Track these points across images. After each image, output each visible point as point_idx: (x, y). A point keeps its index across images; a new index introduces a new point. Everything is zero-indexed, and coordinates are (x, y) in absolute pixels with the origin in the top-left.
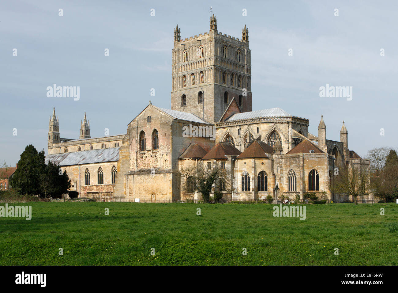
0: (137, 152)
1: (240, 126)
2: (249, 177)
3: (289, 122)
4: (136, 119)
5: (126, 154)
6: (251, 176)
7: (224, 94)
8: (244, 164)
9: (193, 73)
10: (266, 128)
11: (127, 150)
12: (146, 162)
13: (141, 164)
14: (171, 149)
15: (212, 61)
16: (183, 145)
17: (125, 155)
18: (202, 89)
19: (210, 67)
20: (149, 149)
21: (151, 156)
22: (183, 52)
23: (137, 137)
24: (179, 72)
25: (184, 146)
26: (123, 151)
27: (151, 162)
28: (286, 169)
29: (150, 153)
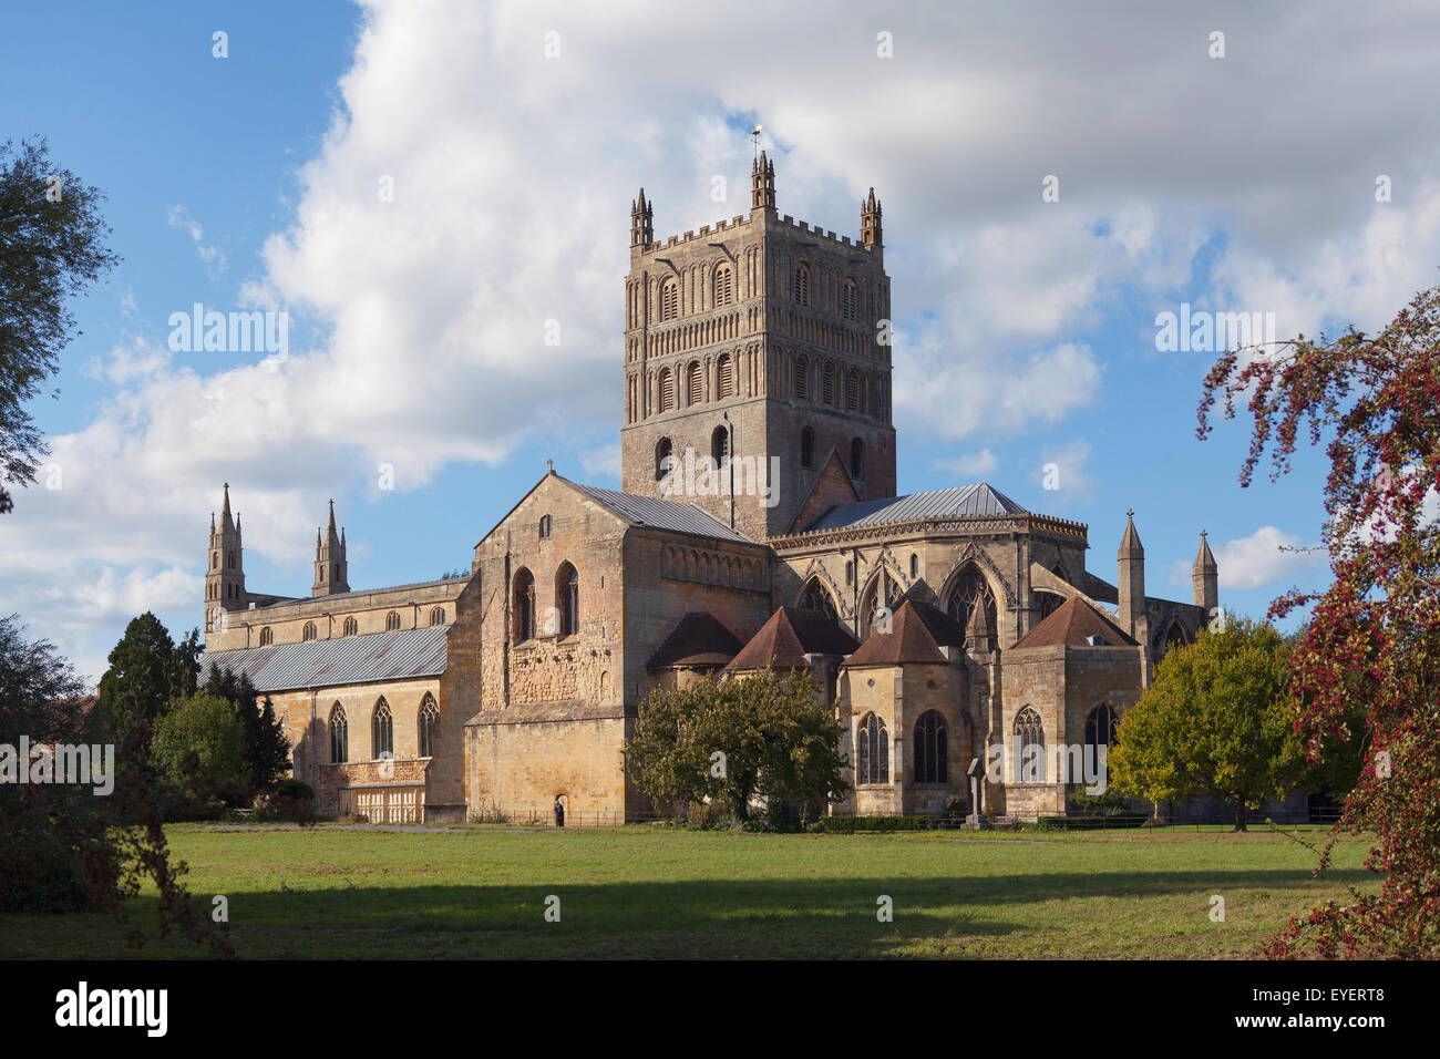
0: (506, 644)
1: (855, 549)
2: (884, 732)
3: (1021, 535)
4: (505, 526)
5: (469, 652)
6: (891, 729)
7: (799, 433)
8: (868, 687)
9: (696, 362)
10: (941, 556)
11: (472, 637)
12: (537, 678)
13: (519, 685)
14: (621, 632)
15: (759, 319)
16: (662, 617)
17: (467, 655)
18: (726, 417)
19: (753, 339)
20: (547, 635)
21: (556, 659)
22: (661, 287)
23: (507, 590)
24: (649, 359)
25: (664, 622)
26: (459, 641)
27: (554, 680)
28: (1009, 702)
29: (551, 649)
